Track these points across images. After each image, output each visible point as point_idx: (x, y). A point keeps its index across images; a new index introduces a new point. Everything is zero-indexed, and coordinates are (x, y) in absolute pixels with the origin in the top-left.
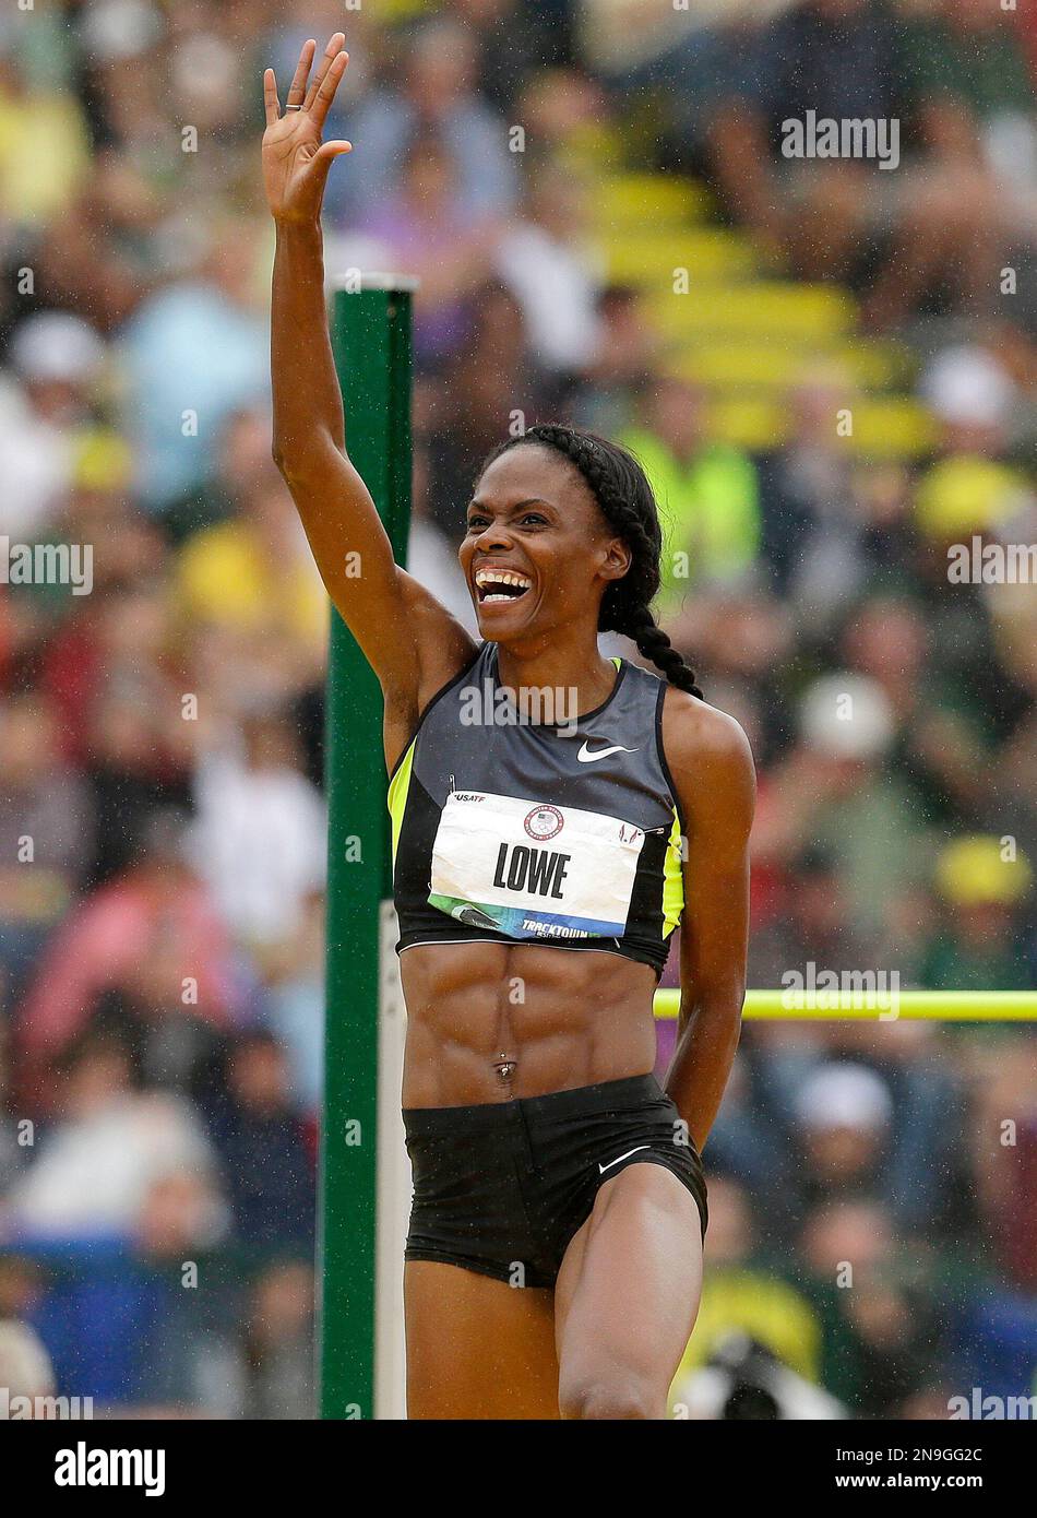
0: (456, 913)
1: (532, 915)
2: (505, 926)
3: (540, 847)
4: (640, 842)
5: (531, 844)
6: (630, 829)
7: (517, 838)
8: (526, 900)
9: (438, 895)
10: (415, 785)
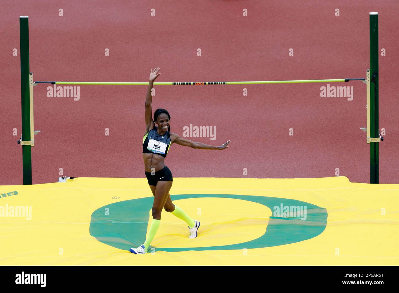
0: (150, 150)
1: (156, 151)
2: (154, 152)
3: (158, 145)
4: (167, 145)
5: (157, 145)
6: (166, 144)
7: (156, 144)
8: (156, 150)
9: (148, 148)
10: (147, 137)
